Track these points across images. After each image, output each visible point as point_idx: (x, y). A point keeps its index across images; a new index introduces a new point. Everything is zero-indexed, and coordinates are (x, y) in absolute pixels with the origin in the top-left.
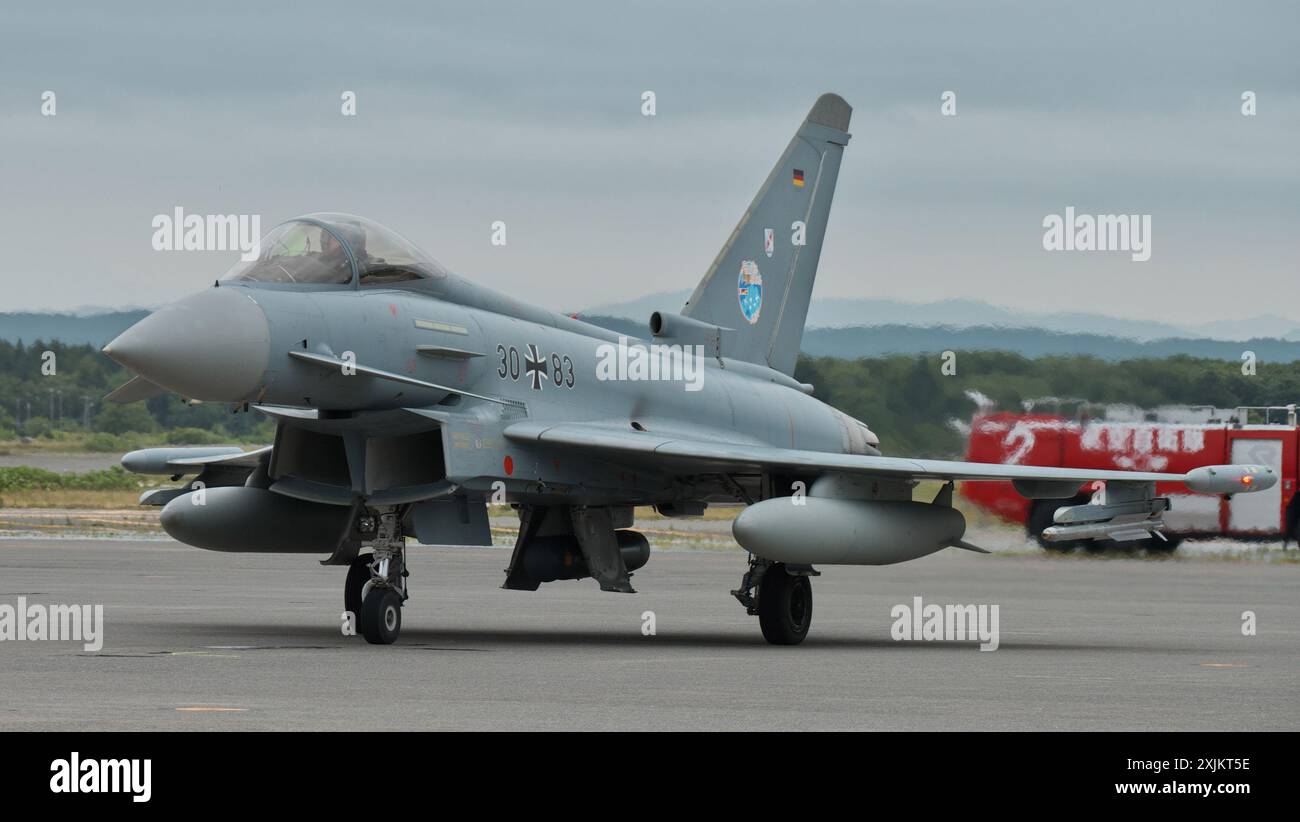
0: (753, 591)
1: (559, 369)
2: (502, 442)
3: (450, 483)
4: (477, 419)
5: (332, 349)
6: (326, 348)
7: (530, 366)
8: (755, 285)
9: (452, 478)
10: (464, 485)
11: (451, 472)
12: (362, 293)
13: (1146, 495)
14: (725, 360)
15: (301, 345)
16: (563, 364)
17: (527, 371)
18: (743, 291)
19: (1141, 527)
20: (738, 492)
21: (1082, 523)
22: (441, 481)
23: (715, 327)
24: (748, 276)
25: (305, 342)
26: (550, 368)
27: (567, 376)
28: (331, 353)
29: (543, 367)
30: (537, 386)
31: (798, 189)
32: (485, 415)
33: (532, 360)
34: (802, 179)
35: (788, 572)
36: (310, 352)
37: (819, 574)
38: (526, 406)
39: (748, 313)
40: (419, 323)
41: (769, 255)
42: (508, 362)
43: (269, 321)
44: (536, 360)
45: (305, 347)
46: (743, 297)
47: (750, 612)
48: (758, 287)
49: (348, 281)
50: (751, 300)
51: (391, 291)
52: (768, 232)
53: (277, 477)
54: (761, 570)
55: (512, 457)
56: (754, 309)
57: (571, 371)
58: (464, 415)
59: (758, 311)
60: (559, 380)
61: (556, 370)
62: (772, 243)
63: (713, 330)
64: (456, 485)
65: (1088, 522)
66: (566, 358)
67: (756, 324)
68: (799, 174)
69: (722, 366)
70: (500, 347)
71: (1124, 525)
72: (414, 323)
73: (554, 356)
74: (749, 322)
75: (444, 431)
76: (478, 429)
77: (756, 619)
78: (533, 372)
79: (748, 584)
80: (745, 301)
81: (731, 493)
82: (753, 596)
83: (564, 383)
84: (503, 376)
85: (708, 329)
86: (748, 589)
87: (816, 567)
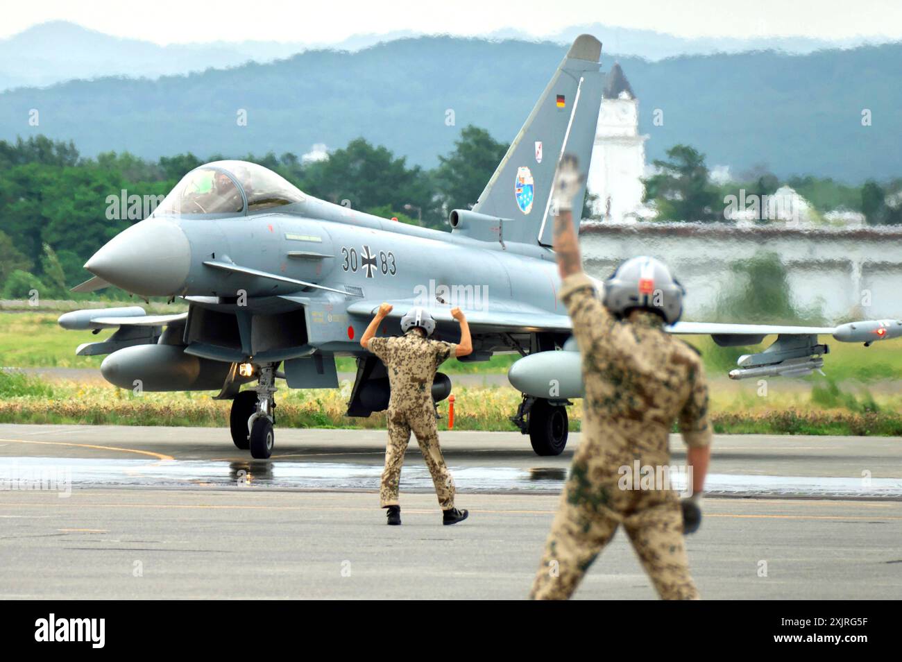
0: (525, 417)
1: (385, 263)
2: (346, 316)
3: (310, 347)
4: (329, 301)
5: (231, 259)
6: (227, 258)
7: (365, 261)
8: (528, 185)
9: (312, 343)
10: (320, 348)
11: (312, 339)
12: (250, 217)
13: (810, 344)
14: (506, 243)
15: (211, 257)
16: (388, 258)
17: (363, 265)
18: (519, 190)
19: (806, 366)
20: (514, 345)
21: (759, 366)
22: (304, 345)
23: (498, 219)
24: (523, 178)
25: (213, 254)
26: (379, 262)
27: (391, 267)
28: (230, 261)
29: (374, 262)
30: (370, 275)
31: (560, 110)
32: (334, 297)
33: (367, 257)
34: (563, 102)
35: (550, 403)
36: (217, 261)
37: (572, 404)
38: (362, 290)
39: (523, 206)
40: (289, 237)
41: (539, 161)
42: (349, 259)
43: (190, 242)
44: (369, 257)
45: (214, 257)
46: (519, 195)
47: (524, 432)
48: (531, 186)
49: (240, 211)
50: (525, 196)
51: (269, 214)
52: (538, 144)
53: (189, 343)
54: (531, 401)
55: (353, 326)
56: (528, 203)
57: (393, 263)
58: (320, 299)
59: (531, 204)
60: (385, 270)
61: (383, 263)
62: (541, 152)
63: (496, 221)
64: (315, 348)
65: (764, 365)
66: (390, 254)
67: (530, 214)
68: (561, 98)
69: (504, 249)
70: (344, 249)
71: (792, 366)
72: (285, 236)
73: (382, 253)
74: (523, 213)
75: (307, 310)
76: (331, 308)
77: (527, 437)
78: (367, 265)
79: (522, 411)
80: (521, 197)
81: (509, 346)
82: (525, 421)
83: (389, 272)
84: (346, 269)
85: (493, 221)
86: (522, 416)
87: (570, 400)
